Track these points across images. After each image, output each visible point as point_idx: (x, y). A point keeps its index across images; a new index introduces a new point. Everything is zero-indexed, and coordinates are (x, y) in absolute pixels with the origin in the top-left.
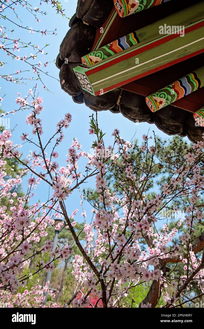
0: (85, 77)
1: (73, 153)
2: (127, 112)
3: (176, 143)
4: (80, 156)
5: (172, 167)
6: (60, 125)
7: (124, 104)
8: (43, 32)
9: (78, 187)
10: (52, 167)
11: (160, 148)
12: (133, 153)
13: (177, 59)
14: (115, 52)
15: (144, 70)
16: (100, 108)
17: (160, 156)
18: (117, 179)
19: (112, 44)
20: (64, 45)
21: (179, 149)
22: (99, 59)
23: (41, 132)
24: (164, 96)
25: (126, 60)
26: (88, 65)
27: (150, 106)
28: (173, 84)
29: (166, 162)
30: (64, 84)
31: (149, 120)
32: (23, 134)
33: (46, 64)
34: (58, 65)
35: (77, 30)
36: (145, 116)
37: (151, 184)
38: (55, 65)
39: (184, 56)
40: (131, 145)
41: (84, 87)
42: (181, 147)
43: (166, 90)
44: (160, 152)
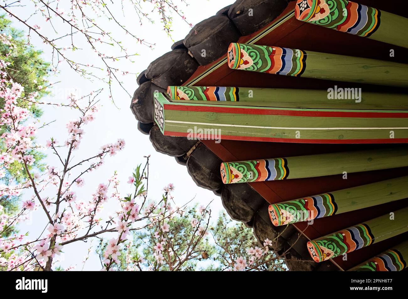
0: (161, 109)
1: (103, 192)
2: (194, 169)
3: (242, 228)
4: (113, 196)
5: (227, 257)
6: (104, 149)
7: (194, 158)
8: (139, 40)
9: (86, 241)
10: (67, 197)
11: (221, 226)
12: (186, 217)
13: (271, 137)
14: (208, 99)
15: (231, 132)
16: (165, 149)
17: (218, 236)
18: (152, 243)
19: (209, 88)
20: (156, 64)
21: (244, 237)
22: (186, 97)
23: (76, 146)
24: (242, 171)
25: (215, 113)
26: (172, 98)
27: (222, 175)
28: (258, 162)
29: (222, 247)
30: (136, 104)
31: (216, 190)
32: (52, 139)
33: (125, 73)
34: (139, 80)
35: (178, 56)
36: (213, 183)
37: (192, 268)
38: (137, 78)
39: (280, 138)
40: (182, 211)
41: (156, 119)
42: (247, 234)
43: (248, 164)
44: (220, 231)
